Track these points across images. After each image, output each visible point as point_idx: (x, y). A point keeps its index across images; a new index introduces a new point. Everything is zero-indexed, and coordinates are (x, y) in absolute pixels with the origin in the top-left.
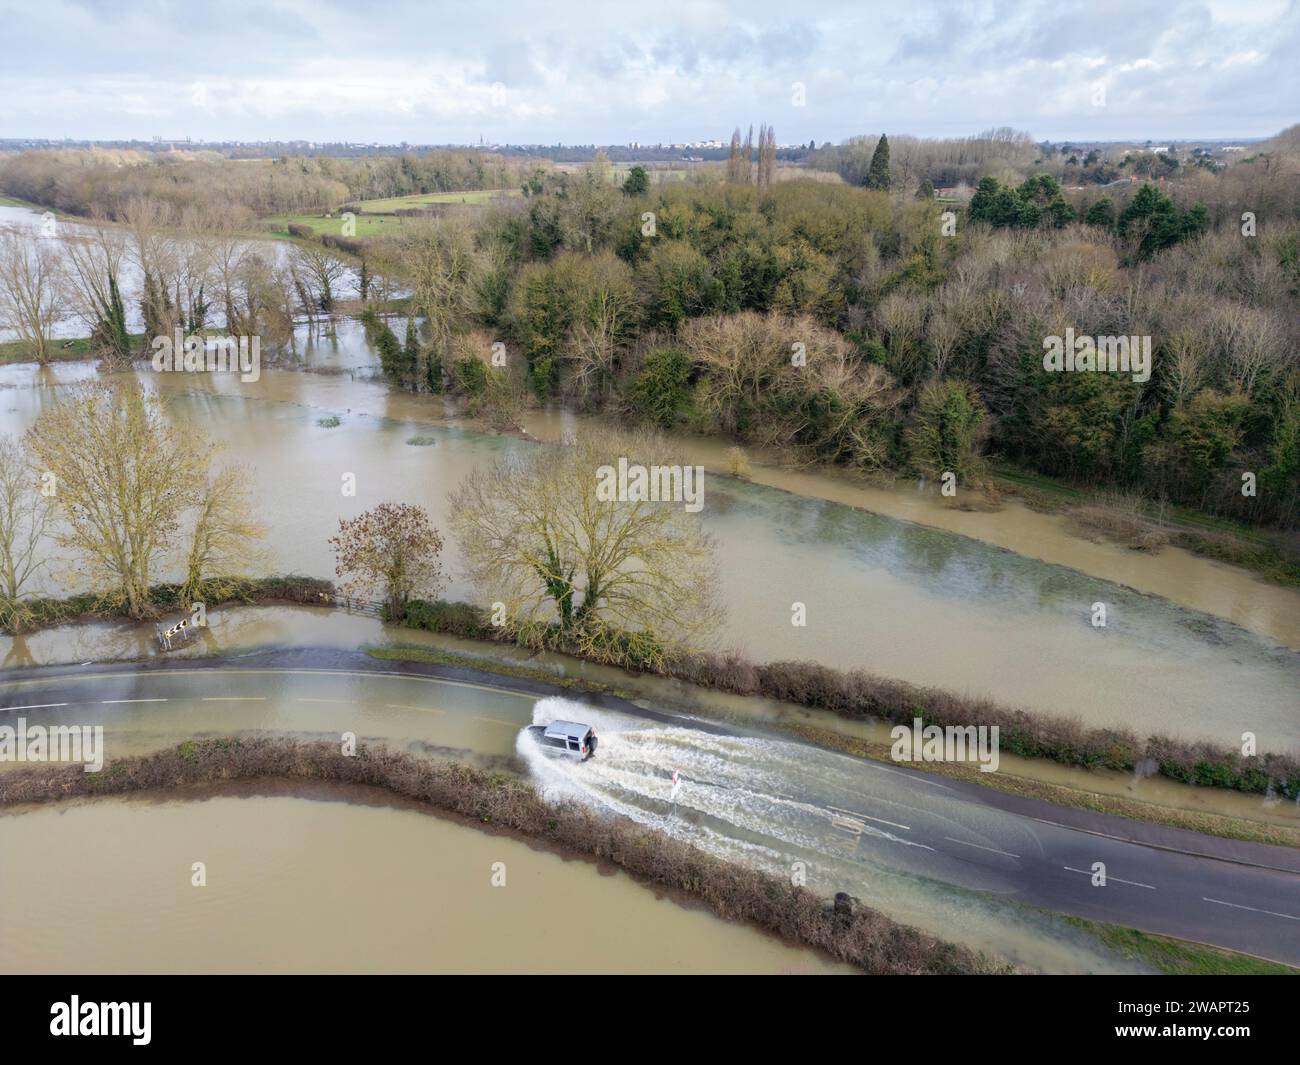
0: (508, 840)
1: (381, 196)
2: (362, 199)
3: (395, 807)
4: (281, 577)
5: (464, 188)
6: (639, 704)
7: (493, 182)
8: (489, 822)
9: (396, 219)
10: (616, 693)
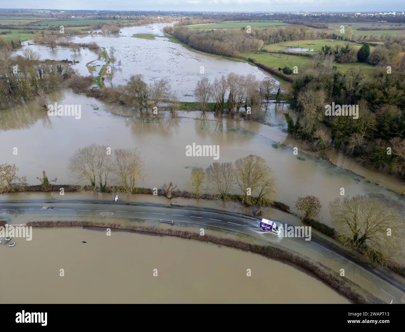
0: (345, 298)
1: (272, 43)
2: (266, 44)
3: (317, 279)
4: (277, 202)
5: (298, 39)
6: (375, 271)
7: (308, 37)
8: (339, 291)
9: (278, 55)
10: (368, 265)
